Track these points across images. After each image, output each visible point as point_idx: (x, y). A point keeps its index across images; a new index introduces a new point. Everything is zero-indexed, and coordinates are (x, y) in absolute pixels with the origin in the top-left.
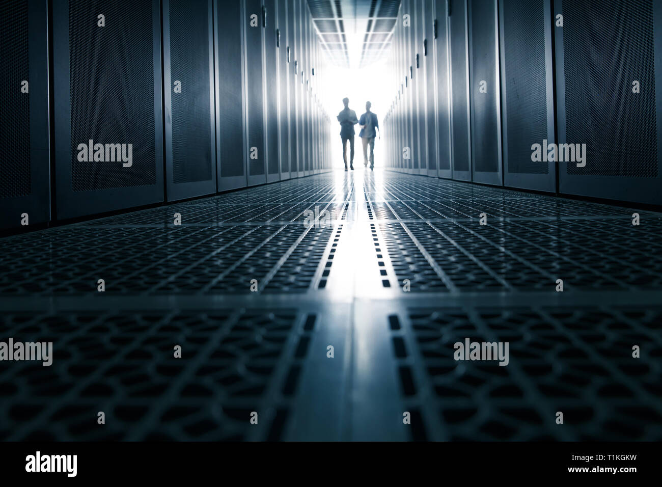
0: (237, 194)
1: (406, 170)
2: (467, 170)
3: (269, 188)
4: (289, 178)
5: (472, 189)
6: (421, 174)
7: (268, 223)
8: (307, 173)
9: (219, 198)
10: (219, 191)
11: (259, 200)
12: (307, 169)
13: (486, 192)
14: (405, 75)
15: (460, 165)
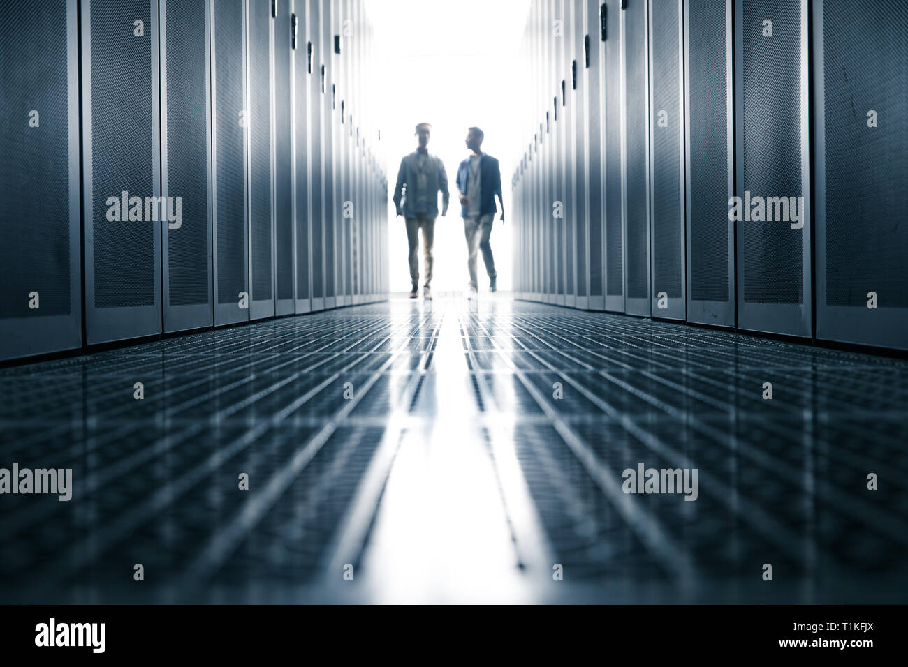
0: (136, 352)
1: (570, 300)
2: (726, 299)
3: (219, 337)
4: (272, 315)
5: (736, 346)
6: (608, 309)
7: (217, 419)
8: (318, 304)
9: (87, 362)
10: (90, 343)
11: (192, 367)
12: (318, 294)
13: (770, 352)
14: (572, 58)
15: (706, 287)
